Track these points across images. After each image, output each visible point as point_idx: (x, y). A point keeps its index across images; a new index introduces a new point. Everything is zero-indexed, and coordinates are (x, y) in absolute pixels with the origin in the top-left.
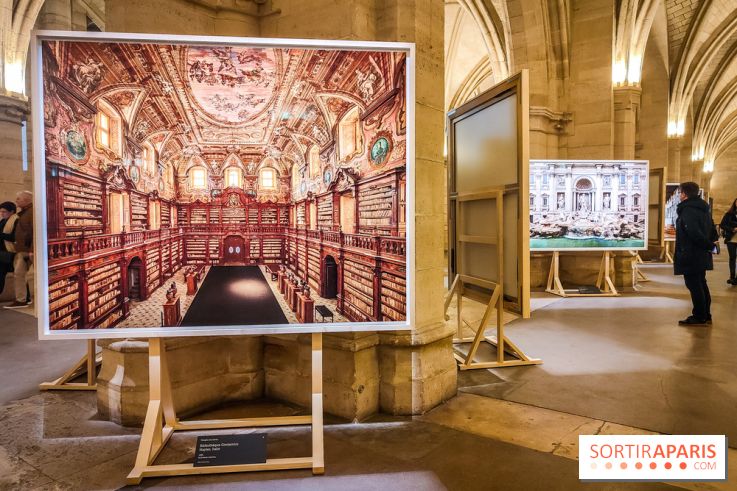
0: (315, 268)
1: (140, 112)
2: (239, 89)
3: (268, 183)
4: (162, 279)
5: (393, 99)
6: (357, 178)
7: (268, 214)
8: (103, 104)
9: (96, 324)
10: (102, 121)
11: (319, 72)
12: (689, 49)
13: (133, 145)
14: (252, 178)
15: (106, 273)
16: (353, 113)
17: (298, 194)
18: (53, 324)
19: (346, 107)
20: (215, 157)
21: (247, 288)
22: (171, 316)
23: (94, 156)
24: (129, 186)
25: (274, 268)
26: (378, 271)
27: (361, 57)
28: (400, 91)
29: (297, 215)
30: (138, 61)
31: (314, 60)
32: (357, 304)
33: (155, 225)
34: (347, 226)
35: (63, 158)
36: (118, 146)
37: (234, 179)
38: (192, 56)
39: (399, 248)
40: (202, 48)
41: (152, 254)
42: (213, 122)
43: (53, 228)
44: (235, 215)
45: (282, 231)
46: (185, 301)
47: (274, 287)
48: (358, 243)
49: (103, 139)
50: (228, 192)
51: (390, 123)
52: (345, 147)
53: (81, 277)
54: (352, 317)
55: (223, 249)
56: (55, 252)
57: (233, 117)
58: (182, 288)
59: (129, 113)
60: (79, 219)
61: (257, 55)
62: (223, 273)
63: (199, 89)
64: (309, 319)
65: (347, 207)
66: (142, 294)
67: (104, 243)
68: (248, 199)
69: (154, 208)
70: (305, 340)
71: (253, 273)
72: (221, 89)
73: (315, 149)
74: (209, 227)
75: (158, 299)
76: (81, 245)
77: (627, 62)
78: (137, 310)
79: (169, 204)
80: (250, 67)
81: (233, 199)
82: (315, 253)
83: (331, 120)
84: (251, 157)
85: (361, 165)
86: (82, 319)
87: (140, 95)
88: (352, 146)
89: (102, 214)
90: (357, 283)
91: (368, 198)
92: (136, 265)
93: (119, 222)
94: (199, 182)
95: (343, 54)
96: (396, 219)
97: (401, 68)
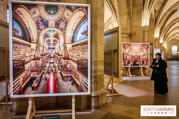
0: (142, 61)
1: (130, 49)
2: (137, 47)
3: (138, 55)
4: (131, 62)
5: (148, 48)
6: (145, 54)
7: (139, 57)
8: (127, 48)
9: (126, 66)
10: (127, 50)
11: (142, 46)
12: (164, 28)
13: (129, 52)
14: (137, 54)
15: (127, 62)
16: (145, 49)
17: (141, 55)
18: (123, 66)
19: (144, 48)
20: (135, 52)
21: (137, 63)
22: (131, 65)
23: (126, 52)
24: (129, 55)
25: (139, 61)
26: (147, 62)
27: (145, 44)
28: (148, 47)
29: (141, 57)
30: (129, 45)
31: (142, 45)
32: (145, 64)
33: (130, 58)
34: (144, 58)
35: (124, 53)
36: (128, 52)
37: (136, 54)
38: (133, 45)
39: (148, 60)
40: (134, 44)
41: (130, 60)
42: (135, 50)
43: (123, 58)
44: (136, 57)
45: (139, 58)
46: (132, 64)
47: (139, 63)
48: (145, 59)
49: (127, 51)
50: (136, 55)
51: (148, 50)
52: (144, 52)
53: (125, 62)
54: (145, 65)
55: (135, 60)
56: (123, 60)
57: (136, 49)
58: (132, 63)
59: (129, 49)
60: (125, 57)
61: (138, 44)
62: (135, 62)
63: (134, 47)
64: (141, 66)
65: (144, 56)
66: (129, 63)
67: (127, 59)
68: (137, 56)
69: (130, 56)
70: (140, 67)
71: (137, 62)
72: (135, 47)
73: (142, 52)
74: (134, 58)
75: (130, 64)
76: (125, 59)
77: (157, 34)
78: (129, 65)
79: (131, 56)
80: (137, 45)
81: (136, 56)
82: (142, 60)
83: (143, 49)
84: (137, 52)
85: (145, 53)
86: (125, 65)
87: (129, 47)
88: (145, 51)
89: (127, 57)
90: (145, 63)
91: (146, 55)
92: (129, 61)
93: (128, 57)
94: (134, 55)
95: (144, 44)
96: (148, 57)
97: (148, 45)
